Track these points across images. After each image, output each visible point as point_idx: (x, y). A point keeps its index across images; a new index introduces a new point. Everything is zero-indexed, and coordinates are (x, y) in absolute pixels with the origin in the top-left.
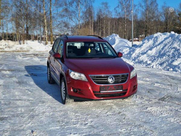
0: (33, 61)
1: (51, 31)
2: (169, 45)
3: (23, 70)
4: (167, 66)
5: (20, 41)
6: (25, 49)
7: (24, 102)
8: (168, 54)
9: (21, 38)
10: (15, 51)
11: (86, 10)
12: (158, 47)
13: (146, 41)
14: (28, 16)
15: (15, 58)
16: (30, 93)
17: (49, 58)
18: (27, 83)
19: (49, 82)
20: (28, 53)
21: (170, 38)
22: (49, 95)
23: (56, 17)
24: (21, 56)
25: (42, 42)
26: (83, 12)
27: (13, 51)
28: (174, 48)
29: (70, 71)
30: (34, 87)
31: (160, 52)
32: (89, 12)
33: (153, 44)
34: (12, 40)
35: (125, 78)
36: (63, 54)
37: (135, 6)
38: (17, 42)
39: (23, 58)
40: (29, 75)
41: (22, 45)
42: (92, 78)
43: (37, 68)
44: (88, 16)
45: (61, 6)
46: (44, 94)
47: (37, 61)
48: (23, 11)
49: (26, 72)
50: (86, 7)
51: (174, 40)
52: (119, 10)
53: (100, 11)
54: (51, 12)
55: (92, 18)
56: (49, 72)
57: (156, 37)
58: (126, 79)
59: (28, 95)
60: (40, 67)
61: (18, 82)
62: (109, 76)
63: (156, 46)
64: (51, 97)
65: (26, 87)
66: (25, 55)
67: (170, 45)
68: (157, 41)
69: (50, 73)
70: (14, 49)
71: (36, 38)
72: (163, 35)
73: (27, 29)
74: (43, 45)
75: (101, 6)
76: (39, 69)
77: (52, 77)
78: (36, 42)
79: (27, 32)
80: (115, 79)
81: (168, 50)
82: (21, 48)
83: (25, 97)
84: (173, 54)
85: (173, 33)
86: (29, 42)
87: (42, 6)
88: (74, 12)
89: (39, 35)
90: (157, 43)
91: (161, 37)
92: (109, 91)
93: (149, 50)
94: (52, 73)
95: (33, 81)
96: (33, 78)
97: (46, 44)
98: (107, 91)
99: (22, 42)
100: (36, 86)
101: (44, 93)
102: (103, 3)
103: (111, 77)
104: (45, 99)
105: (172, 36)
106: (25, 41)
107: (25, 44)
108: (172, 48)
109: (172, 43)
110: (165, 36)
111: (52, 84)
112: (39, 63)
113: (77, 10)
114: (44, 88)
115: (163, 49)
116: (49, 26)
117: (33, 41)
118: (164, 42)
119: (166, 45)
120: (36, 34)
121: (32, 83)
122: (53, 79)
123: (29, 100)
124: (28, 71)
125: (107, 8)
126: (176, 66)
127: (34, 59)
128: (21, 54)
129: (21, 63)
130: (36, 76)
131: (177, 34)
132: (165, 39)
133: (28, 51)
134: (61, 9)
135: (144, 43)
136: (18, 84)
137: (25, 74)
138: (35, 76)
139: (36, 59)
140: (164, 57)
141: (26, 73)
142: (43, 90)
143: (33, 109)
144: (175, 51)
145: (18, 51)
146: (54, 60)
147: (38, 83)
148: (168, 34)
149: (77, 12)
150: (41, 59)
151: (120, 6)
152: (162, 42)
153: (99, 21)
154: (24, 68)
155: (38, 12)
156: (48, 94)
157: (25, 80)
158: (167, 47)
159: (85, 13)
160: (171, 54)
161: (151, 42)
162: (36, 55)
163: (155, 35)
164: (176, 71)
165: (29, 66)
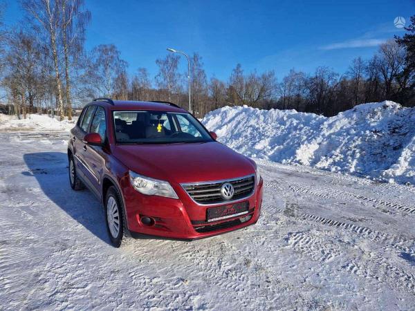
0: (40, 145)
1: (68, 102)
2: (243, 122)
3: (20, 161)
4: (246, 150)
5: (18, 115)
6: (27, 127)
7: (12, 250)
8: (244, 134)
9: (21, 110)
10: (9, 129)
11: (117, 76)
12: (229, 125)
13: (211, 117)
14: (30, 80)
15: (8, 140)
16: (30, 218)
17: (72, 142)
18: (25, 190)
19: (73, 187)
20: (32, 132)
21: (244, 113)
22: (76, 221)
23: (75, 82)
24: (18, 137)
25: (55, 116)
26: (113, 79)
27: (6, 129)
28: (251, 126)
29: (131, 174)
30: (42, 202)
31: (232, 132)
32: (121, 80)
33: (222, 121)
34: (6, 114)
35: (250, 185)
36: (108, 136)
37: (180, 75)
38: (14, 116)
39: (23, 140)
40: (31, 173)
41: (22, 121)
42: (187, 190)
43: (48, 158)
44: (120, 85)
45: (82, 67)
46: (64, 219)
47: (47, 145)
48: (23, 72)
49: (25, 165)
50: (117, 72)
51: (249, 116)
52: (161, 79)
53: (136, 79)
54: (67, 75)
55: (125, 88)
56: (72, 168)
57: (225, 112)
58: (251, 187)
59: (26, 225)
60: (53, 156)
61: (5, 189)
62: (224, 183)
63: (226, 124)
64: (81, 226)
65: (23, 201)
66: (26, 136)
67: (246, 123)
68: (226, 117)
69: (74, 169)
70: (8, 125)
71: (45, 112)
72: (233, 110)
73: (31, 98)
74: (56, 120)
75: (137, 72)
76: (50, 160)
77: (78, 179)
78: (45, 117)
79: (31, 102)
80: (235, 189)
81: (243, 129)
82: (20, 125)
83: (17, 233)
84: (251, 134)
85: (246, 106)
86: (33, 116)
87: (54, 65)
88: (100, 78)
89: (49, 108)
90: (226, 120)
91: (231, 112)
92: (224, 217)
93: (217, 128)
94: (79, 171)
95: (39, 186)
96: (39, 179)
97: (61, 119)
98: (220, 218)
99: (22, 116)
100: (46, 198)
101: (63, 215)
102: (140, 70)
103: (228, 186)
104: (68, 233)
105: (246, 111)
106: (28, 115)
107: (28, 119)
108: (249, 127)
109: (247, 120)
110: (237, 111)
111: (79, 190)
112: (51, 148)
113: (105, 76)
114: (62, 203)
115: (236, 127)
116: (65, 94)
117: (40, 114)
118: (236, 119)
119: (239, 123)
120: (45, 107)
121: (37, 190)
122: (81, 182)
123: (27, 242)
124: (29, 165)
125: (146, 76)
126: (259, 151)
127: (42, 141)
128: (20, 134)
129: (16, 149)
130: (46, 173)
131: (252, 109)
132: (237, 115)
133: (32, 129)
134: (82, 72)
135: (208, 120)
136: (4, 196)
137: (23, 170)
138: (44, 175)
139: (46, 142)
140: (241, 139)
141: (26, 169)
142: (63, 207)
143: (37, 275)
144: (253, 130)
145: (15, 130)
146: (85, 147)
147: (48, 191)
148: (240, 108)
149: (104, 78)
150: (55, 142)
151: (161, 75)
152: (233, 119)
153: (136, 92)
154: (21, 158)
155: (47, 73)
156: (75, 217)
157: (22, 184)
158: (241, 125)
159: (116, 80)
160: (248, 134)
161: (218, 118)
162: (46, 135)
163: (223, 109)
164: (262, 158)
165: (33, 154)
